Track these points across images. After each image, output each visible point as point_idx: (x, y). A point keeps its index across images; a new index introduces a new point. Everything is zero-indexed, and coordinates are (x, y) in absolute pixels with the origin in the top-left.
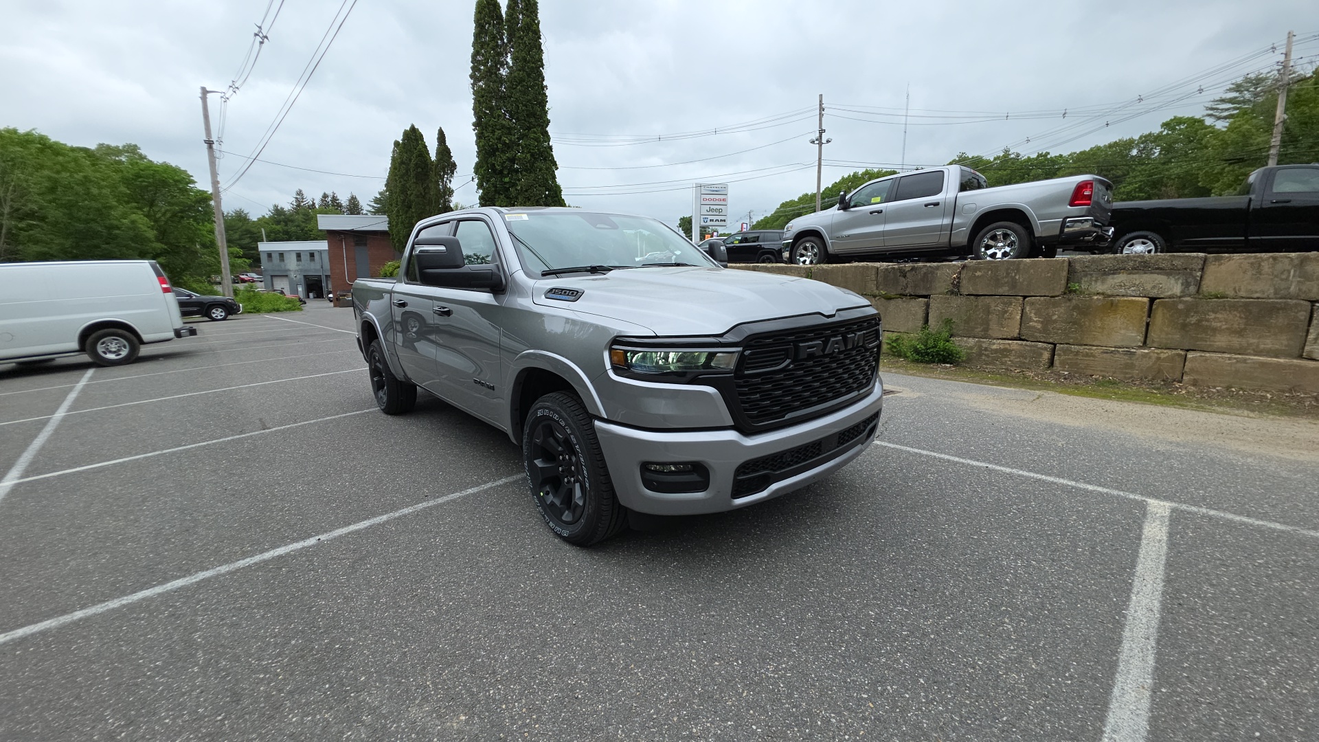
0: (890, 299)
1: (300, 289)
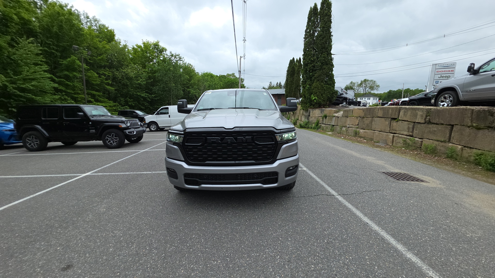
0: (478, 129)
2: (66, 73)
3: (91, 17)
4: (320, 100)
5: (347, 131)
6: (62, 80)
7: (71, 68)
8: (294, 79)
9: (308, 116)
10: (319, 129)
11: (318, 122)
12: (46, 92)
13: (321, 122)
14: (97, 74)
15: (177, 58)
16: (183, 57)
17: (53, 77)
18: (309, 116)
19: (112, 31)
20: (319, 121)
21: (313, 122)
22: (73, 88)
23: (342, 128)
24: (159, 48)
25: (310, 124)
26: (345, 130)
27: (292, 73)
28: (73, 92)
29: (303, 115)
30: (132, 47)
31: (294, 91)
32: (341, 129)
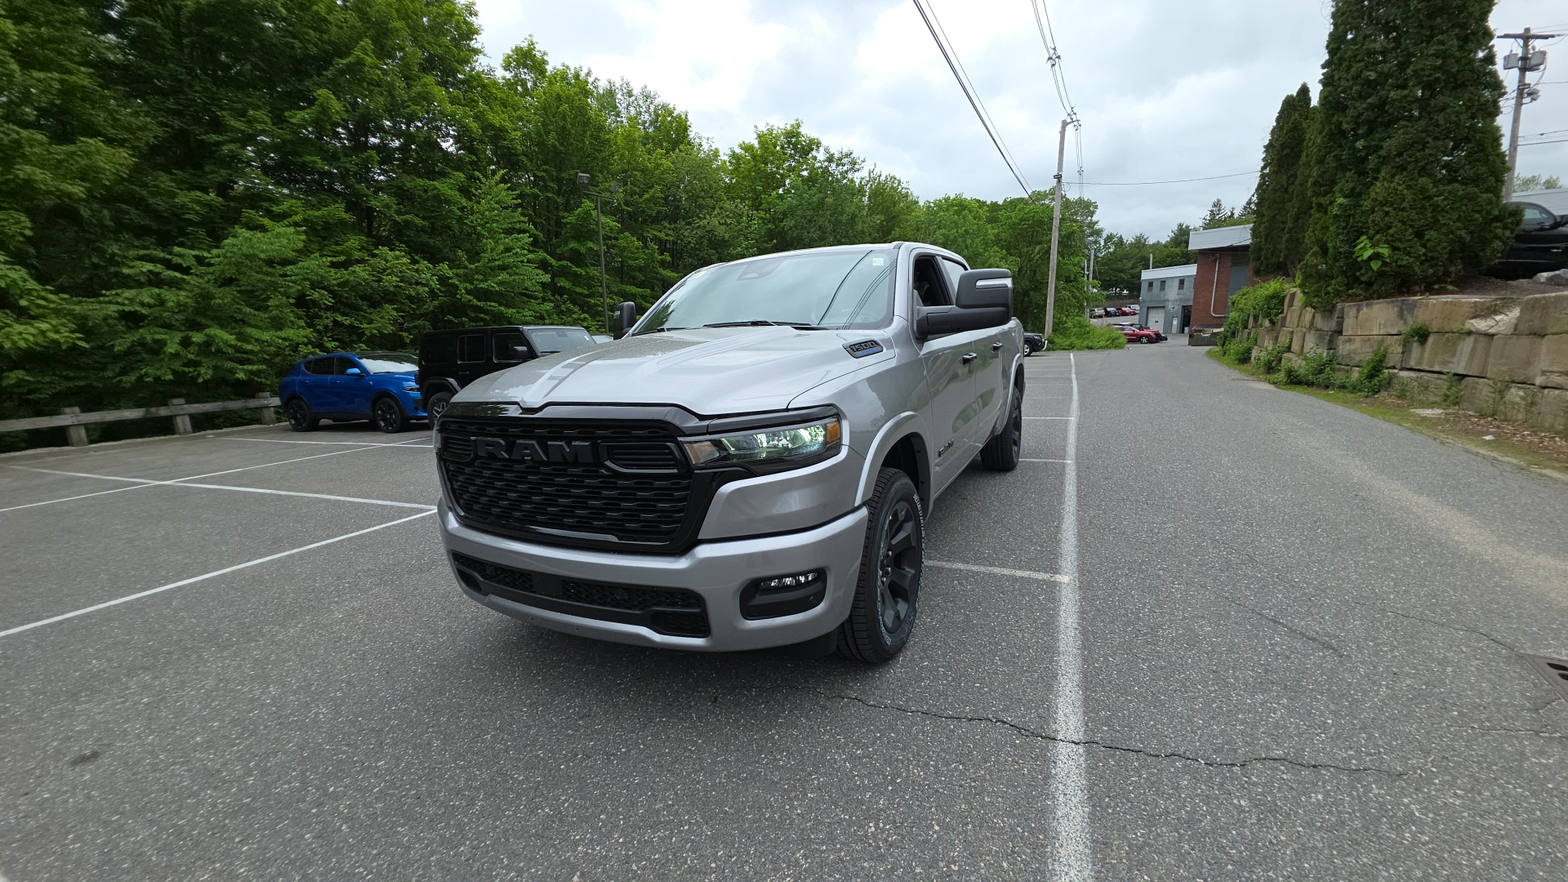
1: (1175, 322)
2: (573, 245)
3: (636, 91)
4: (1406, 260)
5: (1533, 404)
6: (565, 263)
7: (583, 232)
8: (1295, 176)
9: (1335, 332)
10: (1384, 394)
11: (1381, 361)
12: (530, 296)
13: (1395, 356)
14: (638, 239)
15: (844, 165)
16: (862, 159)
17: (548, 257)
18: (1340, 332)
19: (683, 117)
20: (1384, 356)
21: (1358, 359)
22: (588, 282)
23: (1508, 388)
24: (799, 142)
25: (1339, 370)
26: (1523, 398)
27: (1287, 151)
28: (586, 292)
29: (1313, 331)
30: (729, 152)
31: (1290, 229)
32: (1501, 392)
